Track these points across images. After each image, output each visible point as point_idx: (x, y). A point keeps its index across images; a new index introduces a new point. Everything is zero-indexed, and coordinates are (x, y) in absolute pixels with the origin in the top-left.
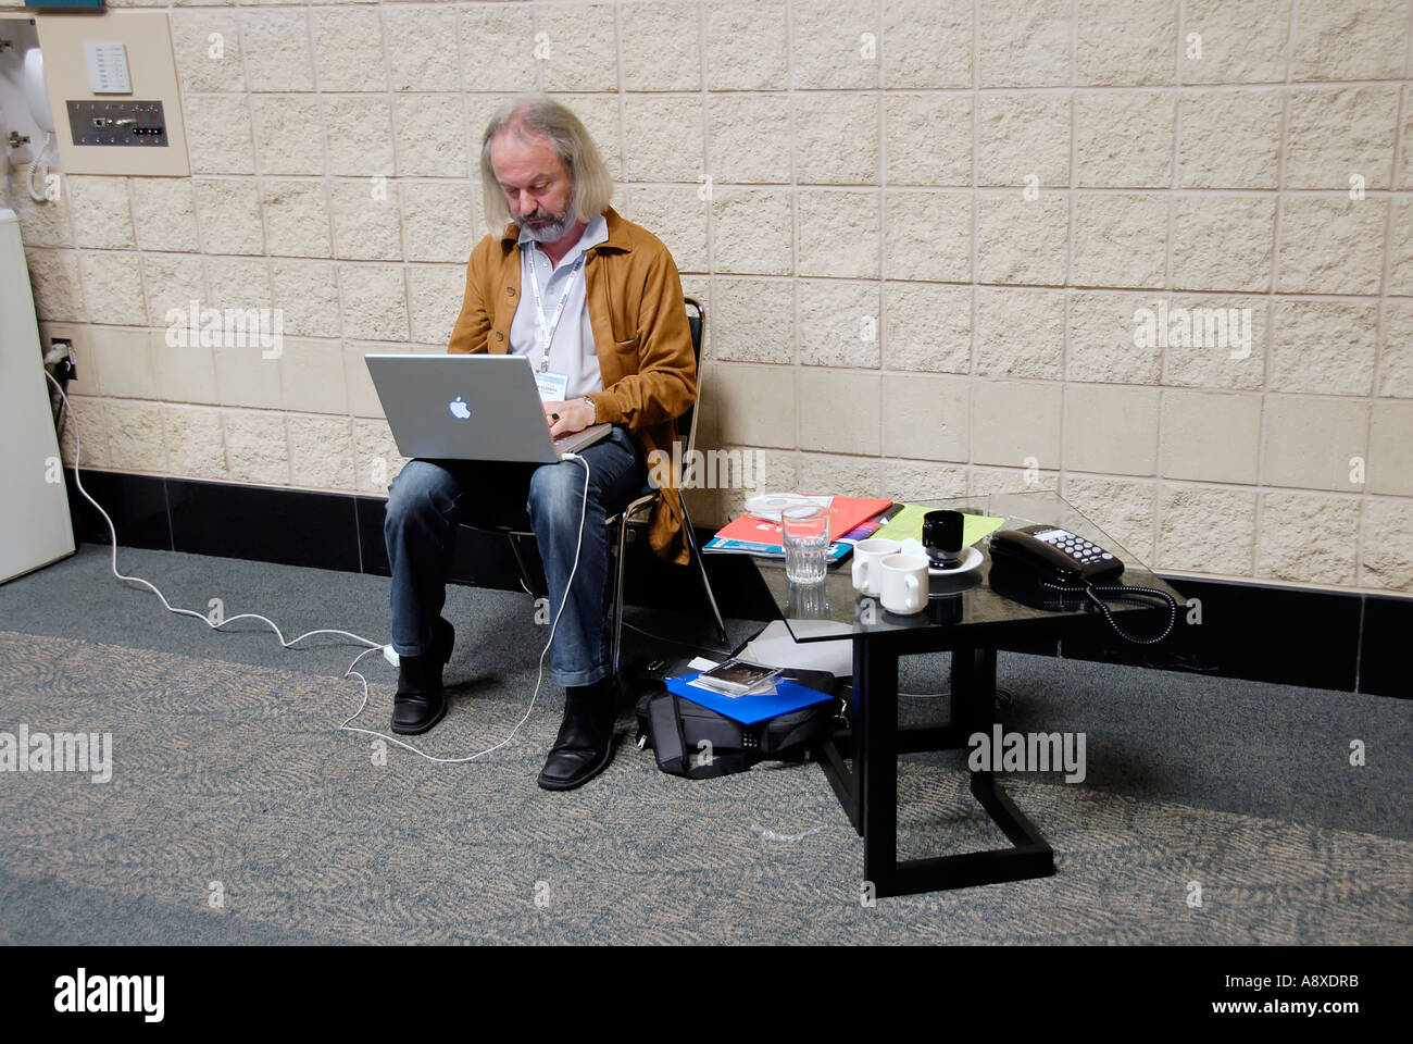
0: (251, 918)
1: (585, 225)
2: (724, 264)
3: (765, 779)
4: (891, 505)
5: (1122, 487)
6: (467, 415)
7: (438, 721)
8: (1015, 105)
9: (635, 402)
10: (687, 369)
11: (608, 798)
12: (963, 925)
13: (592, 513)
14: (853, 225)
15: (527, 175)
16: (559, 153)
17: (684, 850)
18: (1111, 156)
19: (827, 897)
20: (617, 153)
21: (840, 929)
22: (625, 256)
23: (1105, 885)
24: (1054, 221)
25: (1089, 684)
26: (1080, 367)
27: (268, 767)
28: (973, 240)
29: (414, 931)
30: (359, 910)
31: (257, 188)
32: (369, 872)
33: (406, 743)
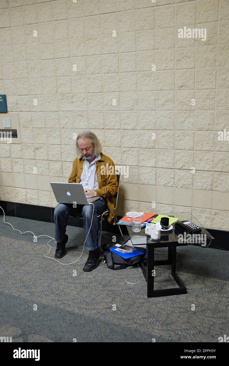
0: (23, 297)
1: (96, 156)
2: (125, 163)
3: (129, 271)
4: (156, 215)
5: (204, 211)
6: (70, 195)
7: (64, 256)
8: (183, 134)
9: (105, 192)
10: (116, 185)
11: (97, 274)
12: (167, 304)
13: (95, 215)
14: (150, 156)
15: (85, 147)
16: (91, 142)
17: (111, 286)
18: (202, 144)
19: (139, 297)
20: (104, 141)
21: (142, 304)
22: (104, 162)
23: (197, 296)
24: (190, 157)
25: (197, 251)
26: (196, 186)
27: (29, 264)
28: (174, 160)
29: (55, 301)
30: (44, 296)
31: (34, 146)
32: (47, 288)
33: (57, 260)
